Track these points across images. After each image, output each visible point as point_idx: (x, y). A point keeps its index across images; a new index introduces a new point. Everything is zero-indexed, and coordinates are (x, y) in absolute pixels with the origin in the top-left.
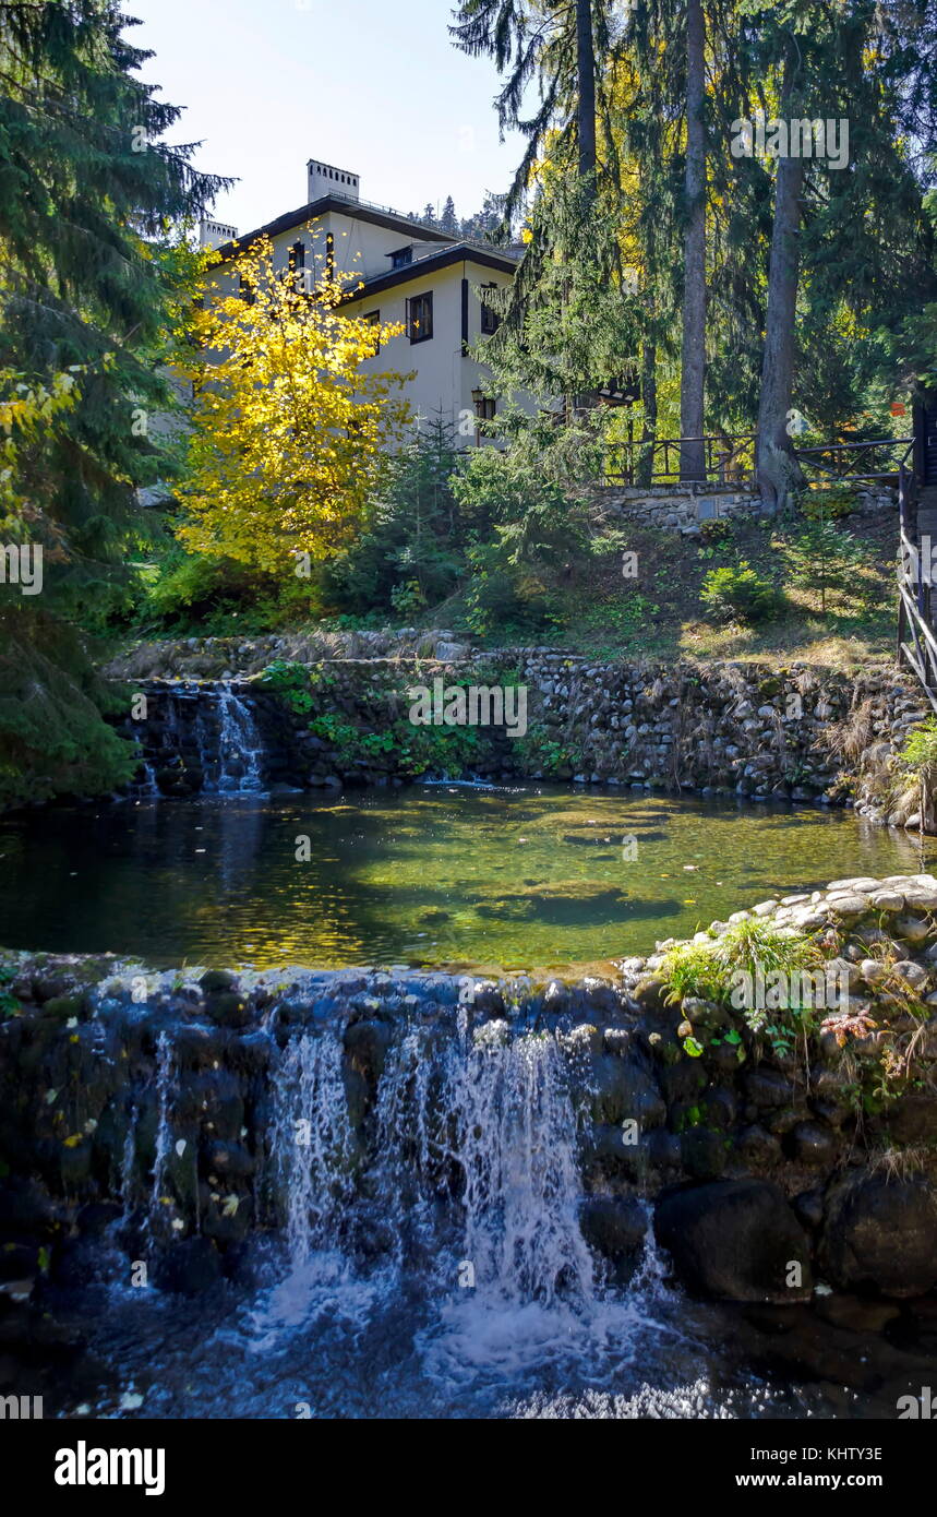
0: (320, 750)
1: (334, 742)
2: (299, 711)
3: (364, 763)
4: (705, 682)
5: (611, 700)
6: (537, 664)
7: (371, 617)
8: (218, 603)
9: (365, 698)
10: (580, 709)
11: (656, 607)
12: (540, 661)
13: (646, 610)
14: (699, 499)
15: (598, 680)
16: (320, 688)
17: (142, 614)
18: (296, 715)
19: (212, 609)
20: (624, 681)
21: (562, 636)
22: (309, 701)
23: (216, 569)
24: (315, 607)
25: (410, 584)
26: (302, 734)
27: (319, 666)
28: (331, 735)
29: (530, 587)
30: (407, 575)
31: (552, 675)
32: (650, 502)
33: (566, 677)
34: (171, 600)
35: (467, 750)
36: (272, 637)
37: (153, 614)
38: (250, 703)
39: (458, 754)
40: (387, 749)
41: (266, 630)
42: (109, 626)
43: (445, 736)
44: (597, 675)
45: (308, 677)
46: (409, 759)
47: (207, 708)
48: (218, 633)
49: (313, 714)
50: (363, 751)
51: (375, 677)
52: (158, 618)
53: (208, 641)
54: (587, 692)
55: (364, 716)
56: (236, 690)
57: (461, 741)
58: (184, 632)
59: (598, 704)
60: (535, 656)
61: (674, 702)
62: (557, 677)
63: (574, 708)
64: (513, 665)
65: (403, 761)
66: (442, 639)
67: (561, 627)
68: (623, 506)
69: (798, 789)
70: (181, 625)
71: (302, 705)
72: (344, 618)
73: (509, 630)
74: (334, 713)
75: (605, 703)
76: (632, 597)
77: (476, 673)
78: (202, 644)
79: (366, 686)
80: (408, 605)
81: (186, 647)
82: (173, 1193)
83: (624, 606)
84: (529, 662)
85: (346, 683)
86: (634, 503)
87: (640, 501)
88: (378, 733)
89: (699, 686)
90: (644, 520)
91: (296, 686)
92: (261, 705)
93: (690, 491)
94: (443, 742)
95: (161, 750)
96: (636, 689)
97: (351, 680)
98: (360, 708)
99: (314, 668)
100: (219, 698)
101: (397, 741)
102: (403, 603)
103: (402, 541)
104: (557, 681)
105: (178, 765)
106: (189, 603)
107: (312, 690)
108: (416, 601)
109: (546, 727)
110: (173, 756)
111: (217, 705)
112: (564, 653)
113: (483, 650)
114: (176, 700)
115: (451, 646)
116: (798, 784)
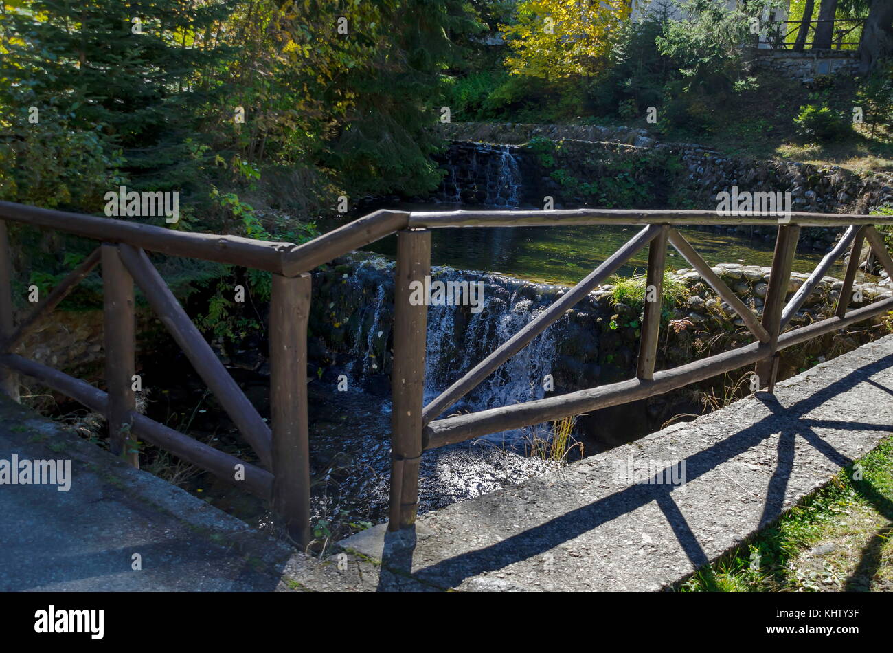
0: (555, 189)
1: (563, 186)
2: (544, 164)
3: (579, 199)
4: (778, 173)
5: (726, 178)
6: (690, 154)
7: (607, 119)
8: (525, 103)
9: (585, 163)
10: (708, 182)
11: (771, 127)
12: (692, 152)
13: (765, 128)
14: (820, 61)
15: (721, 166)
16: (560, 154)
17: (484, 107)
18: (544, 168)
19: (522, 107)
20: (734, 168)
21: (710, 139)
22: (551, 160)
23: (526, 84)
24: (579, 110)
25: (630, 101)
26: (546, 179)
27: (561, 142)
28: (562, 181)
29: (698, 107)
30: (629, 95)
31: (697, 160)
32: (789, 61)
33: (704, 162)
34: (501, 100)
35: (640, 199)
36: (552, 126)
37: (490, 108)
38: (519, 158)
39: (634, 200)
40: (593, 193)
41: (550, 122)
42: (466, 113)
43: (627, 189)
44: (721, 163)
45: (554, 147)
46: (605, 200)
47: (494, 159)
48: (524, 121)
49: (553, 168)
50: (579, 192)
51: (593, 151)
52: (492, 110)
53: (517, 125)
54: (714, 173)
55: (583, 173)
56: (512, 151)
57: (637, 193)
58: (506, 119)
59: (718, 180)
60: (690, 149)
61: (760, 183)
62: (699, 162)
63: (705, 181)
64: (676, 153)
65: (600, 201)
66: (641, 134)
67: (711, 134)
68: (772, 63)
69: (818, 242)
70: (504, 115)
71: (548, 162)
72: (592, 118)
73: (680, 133)
74: (566, 169)
75: (723, 180)
76: (758, 120)
77: (653, 155)
78: (514, 126)
79: (587, 156)
80: (628, 113)
81: (505, 128)
82: (375, 354)
83: (752, 124)
84: (686, 152)
85: (576, 153)
86: (779, 62)
87: (782, 60)
88: (589, 183)
89: (775, 174)
90: (783, 73)
91: (546, 152)
92: (524, 160)
93: (815, 55)
94: (626, 192)
95: (466, 179)
96: (740, 173)
97: (579, 152)
98: (581, 168)
99: (558, 143)
100: (502, 154)
101: (600, 189)
102: (625, 112)
103: (628, 75)
104: (699, 165)
105: (473, 188)
106: (510, 102)
107: (555, 155)
108: (632, 111)
109: (688, 191)
110: (472, 182)
111: (500, 158)
112: (707, 149)
113: (662, 143)
114: (477, 152)
115: (645, 139)
116: (818, 239)
